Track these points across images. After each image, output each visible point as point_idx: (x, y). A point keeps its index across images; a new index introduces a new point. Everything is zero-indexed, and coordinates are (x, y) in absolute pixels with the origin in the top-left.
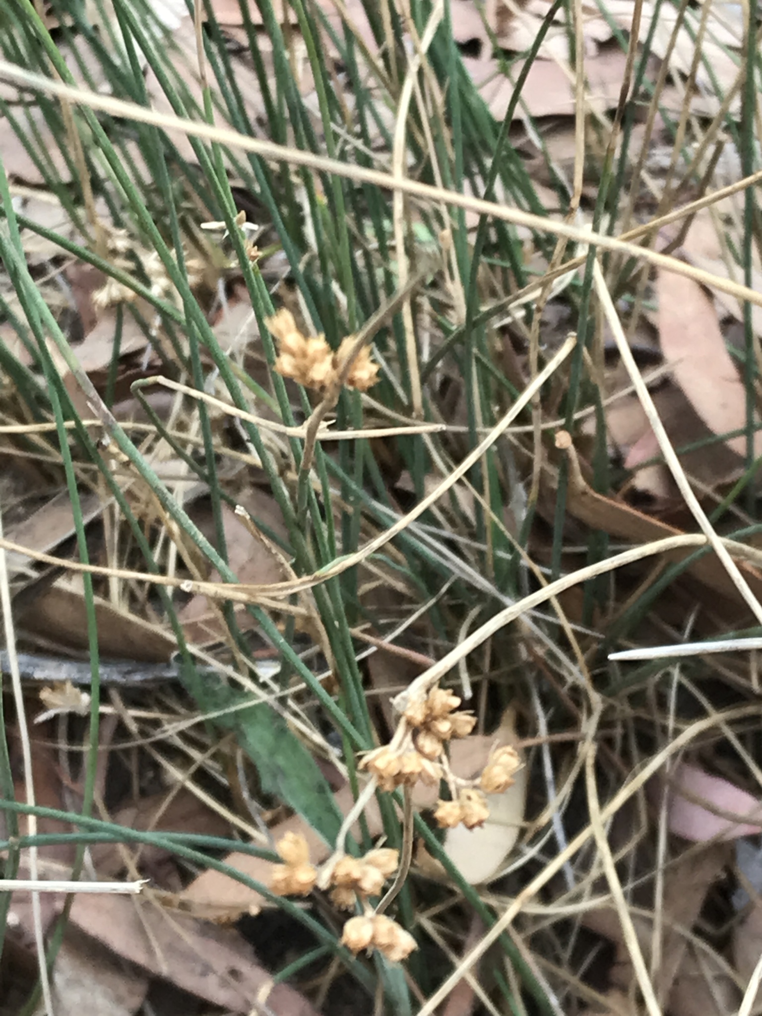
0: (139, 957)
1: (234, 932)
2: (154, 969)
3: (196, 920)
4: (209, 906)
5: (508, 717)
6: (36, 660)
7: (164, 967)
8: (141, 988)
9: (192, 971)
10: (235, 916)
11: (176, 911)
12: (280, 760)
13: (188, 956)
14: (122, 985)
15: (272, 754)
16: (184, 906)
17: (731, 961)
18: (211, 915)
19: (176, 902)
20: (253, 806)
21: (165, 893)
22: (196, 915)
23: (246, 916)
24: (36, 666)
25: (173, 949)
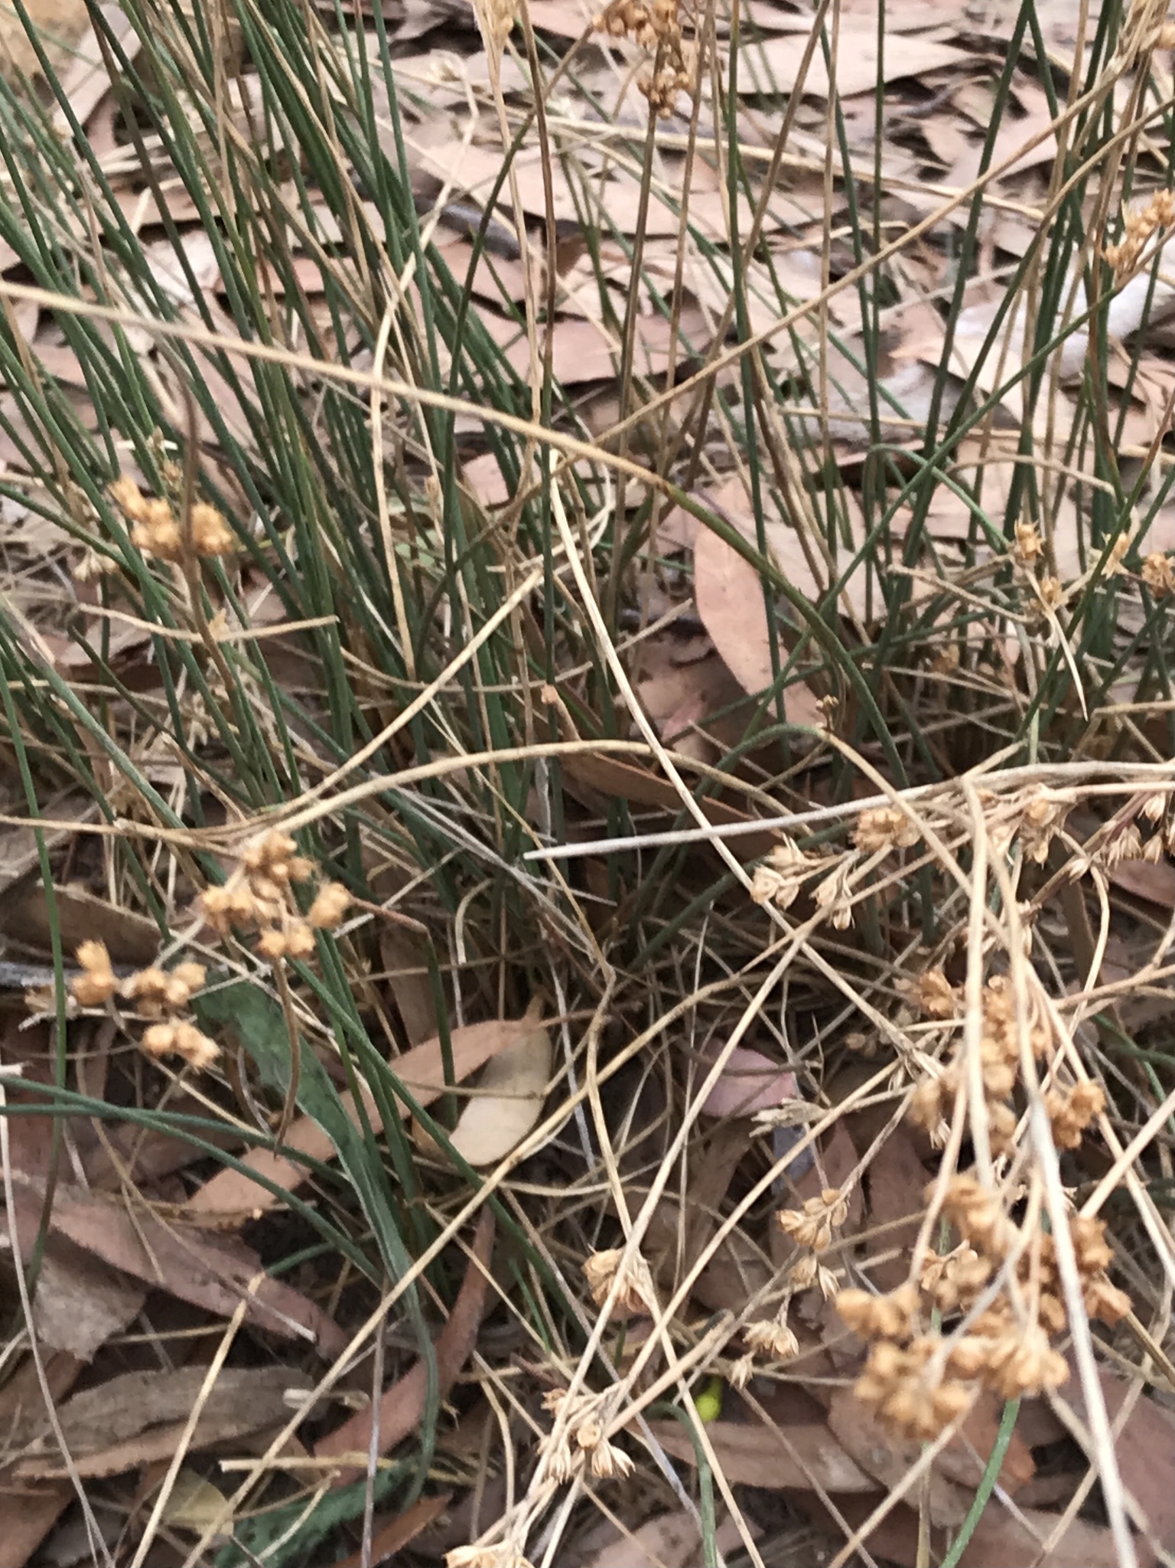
0: (136, 1268)
1: (238, 1238)
2: (150, 1280)
3: (198, 1229)
4: (211, 1213)
5: (535, 1005)
6: (24, 967)
7: (160, 1277)
8: (139, 1300)
9: (193, 1281)
10: (238, 1222)
11: (177, 1221)
12: (276, 1049)
13: (189, 1266)
14: (116, 1298)
15: (268, 1042)
16: (184, 1215)
17: (767, 1248)
18: (213, 1224)
19: (177, 1212)
20: (256, 1106)
21: (164, 1205)
22: (197, 1224)
23: (250, 1220)
24: (23, 973)
25: (169, 1259)
